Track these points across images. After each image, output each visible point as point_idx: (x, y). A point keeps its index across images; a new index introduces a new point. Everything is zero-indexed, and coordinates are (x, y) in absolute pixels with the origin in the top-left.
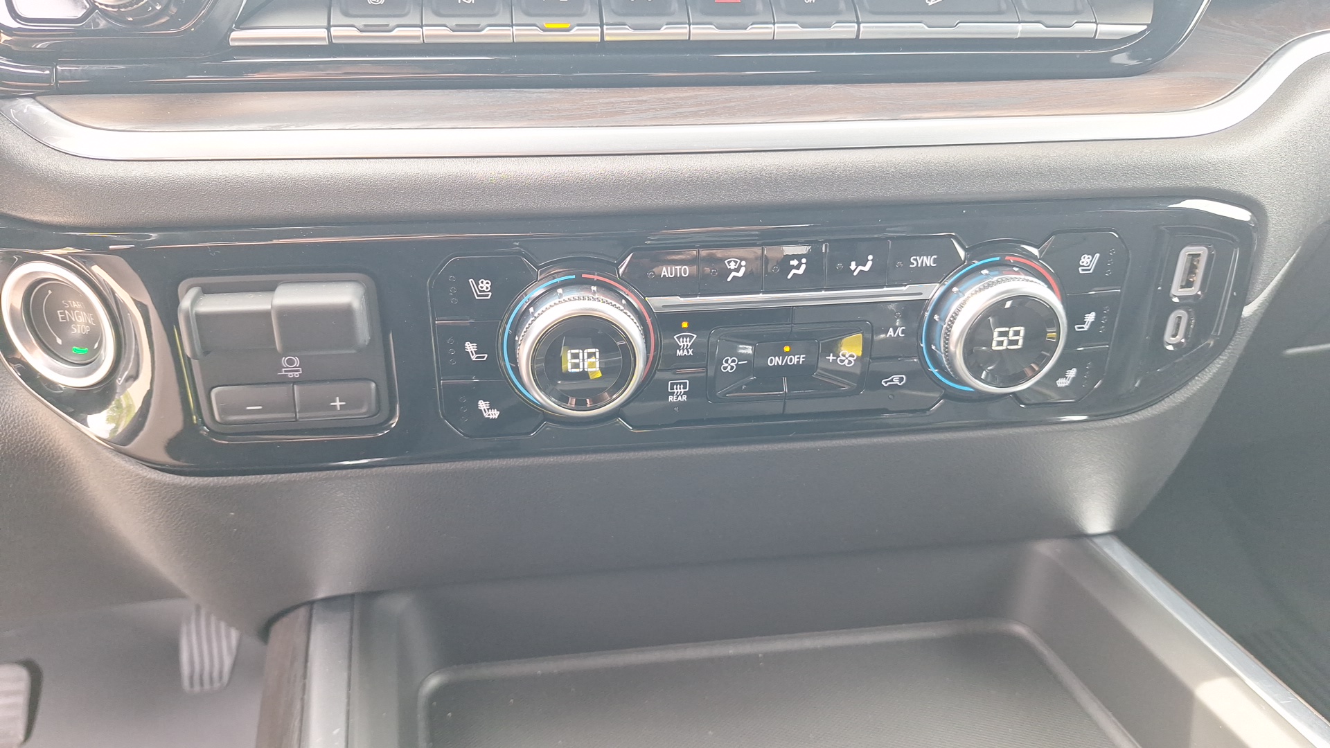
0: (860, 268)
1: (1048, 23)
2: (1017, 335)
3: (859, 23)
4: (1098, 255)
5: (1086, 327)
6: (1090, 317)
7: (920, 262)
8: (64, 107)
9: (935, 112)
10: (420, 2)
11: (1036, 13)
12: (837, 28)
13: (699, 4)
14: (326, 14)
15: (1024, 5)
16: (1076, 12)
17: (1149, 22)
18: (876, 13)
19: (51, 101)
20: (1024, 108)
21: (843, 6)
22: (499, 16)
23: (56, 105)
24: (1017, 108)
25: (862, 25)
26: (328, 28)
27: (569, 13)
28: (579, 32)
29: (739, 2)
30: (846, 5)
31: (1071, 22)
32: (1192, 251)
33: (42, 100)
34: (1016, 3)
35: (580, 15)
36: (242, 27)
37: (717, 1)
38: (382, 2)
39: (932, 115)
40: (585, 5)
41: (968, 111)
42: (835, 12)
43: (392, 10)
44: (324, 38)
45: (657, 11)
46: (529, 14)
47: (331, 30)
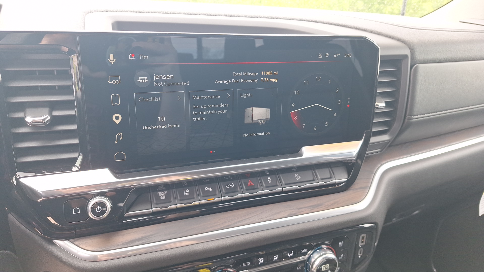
0: (290, 255)
1: (325, 181)
2: (327, 266)
3: (282, 188)
4: (343, 242)
5: (341, 258)
6: (342, 255)
7: (303, 251)
8: (79, 243)
9: (304, 211)
10: (175, 197)
11: (322, 179)
12: (277, 190)
13: (244, 187)
14: (150, 204)
15: (319, 177)
16: (331, 178)
17: (347, 178)
18: (286, 184)
19: (74, 241)
20: (323, 207)
21: (278, 184)
22: (196, 198)
23: (77, 243)
24: (321, 208)
25: (283, 188)
26: (152, 209)
27: (213, 194)
28: (216, 200)
29: (253, 184)
30: (279, 183)
31: (330, 181)
32: (363, 235)
33: (72, 241)
34: (317, 176)
35: (216, 195)
36: (128, 212)
37: (248, 185)
38: (165, 198)
39: (303, 213)
40: (217, 192)
41: (311, 210)
42: (276, 185)
43: (168, 200)
44: (150, 211)
45: (234, 191)
46: (203, 196)
47: (153, 209)
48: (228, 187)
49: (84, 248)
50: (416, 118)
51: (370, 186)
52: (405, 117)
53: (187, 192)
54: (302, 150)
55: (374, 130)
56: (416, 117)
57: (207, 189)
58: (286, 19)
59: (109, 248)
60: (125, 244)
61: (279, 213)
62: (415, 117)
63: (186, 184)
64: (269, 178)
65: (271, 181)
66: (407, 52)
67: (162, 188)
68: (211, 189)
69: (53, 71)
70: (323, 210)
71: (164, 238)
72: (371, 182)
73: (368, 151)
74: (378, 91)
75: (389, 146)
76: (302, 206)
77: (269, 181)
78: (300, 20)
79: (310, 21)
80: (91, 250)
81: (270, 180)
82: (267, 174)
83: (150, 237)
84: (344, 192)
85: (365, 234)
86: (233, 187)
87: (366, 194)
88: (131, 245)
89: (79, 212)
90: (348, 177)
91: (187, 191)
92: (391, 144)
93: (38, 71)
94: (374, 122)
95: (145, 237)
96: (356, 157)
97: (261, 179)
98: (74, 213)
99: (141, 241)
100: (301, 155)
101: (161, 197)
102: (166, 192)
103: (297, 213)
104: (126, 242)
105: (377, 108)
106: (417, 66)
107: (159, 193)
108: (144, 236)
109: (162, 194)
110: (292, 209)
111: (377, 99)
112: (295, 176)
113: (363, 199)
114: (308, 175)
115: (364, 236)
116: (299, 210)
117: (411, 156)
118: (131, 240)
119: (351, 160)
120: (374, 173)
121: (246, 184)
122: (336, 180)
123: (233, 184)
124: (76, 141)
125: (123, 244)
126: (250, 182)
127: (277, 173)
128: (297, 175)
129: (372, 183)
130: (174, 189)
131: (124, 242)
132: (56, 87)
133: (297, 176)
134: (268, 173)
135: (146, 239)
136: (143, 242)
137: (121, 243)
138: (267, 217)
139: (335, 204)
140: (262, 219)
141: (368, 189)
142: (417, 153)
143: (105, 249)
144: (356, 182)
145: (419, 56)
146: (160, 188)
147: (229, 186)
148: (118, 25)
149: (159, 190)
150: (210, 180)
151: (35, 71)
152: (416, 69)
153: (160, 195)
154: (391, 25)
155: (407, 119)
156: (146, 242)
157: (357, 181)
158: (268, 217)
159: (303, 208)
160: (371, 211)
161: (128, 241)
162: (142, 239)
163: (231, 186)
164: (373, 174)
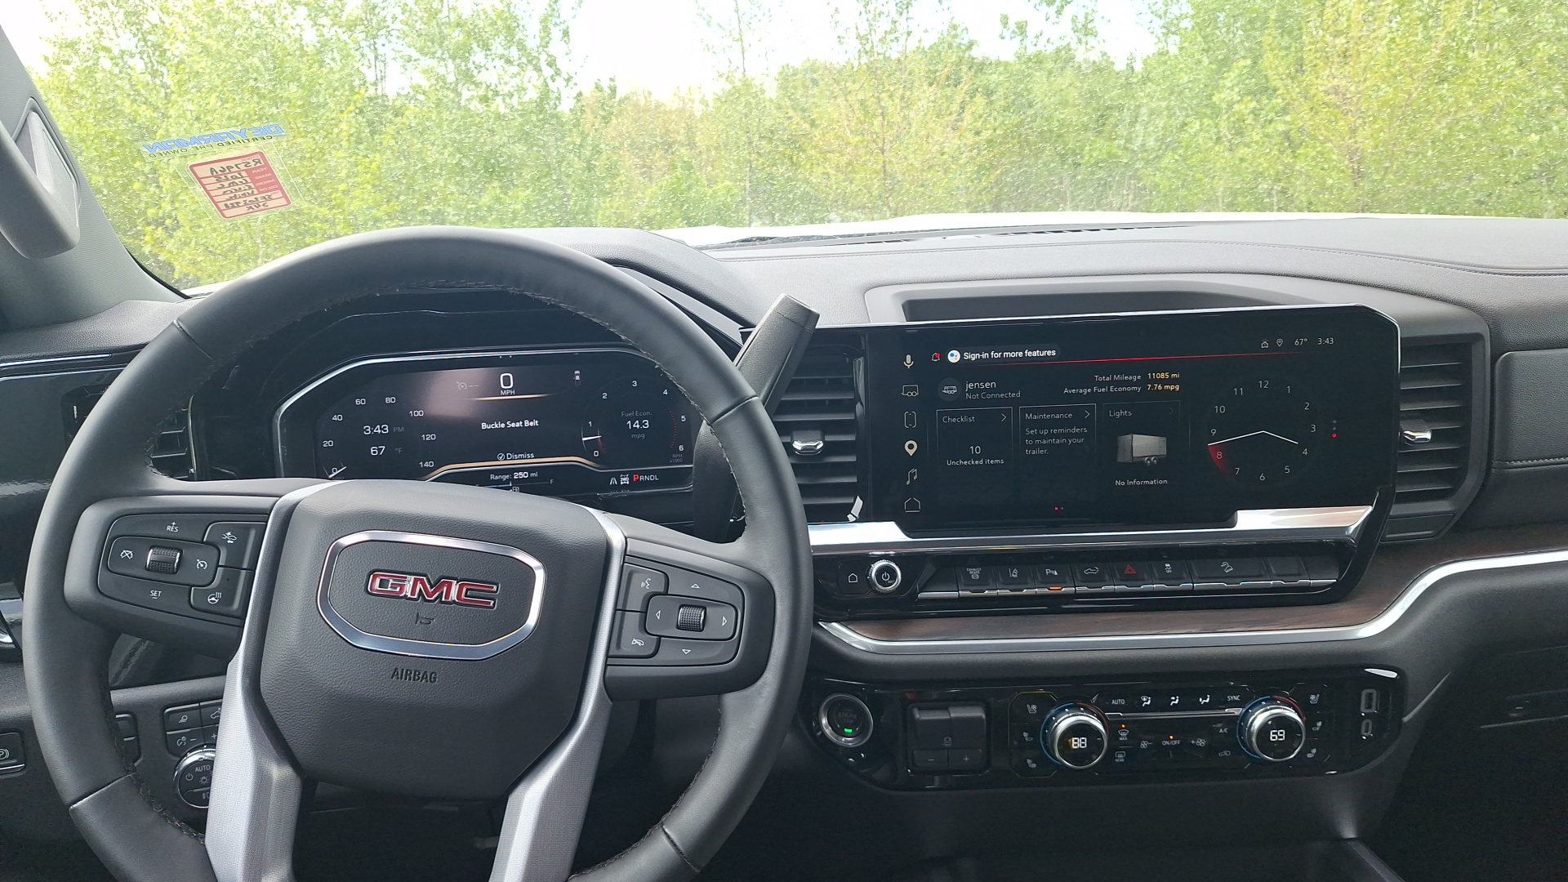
0: (1204, 701)
2: (1282, 733)
3: (1192, 584)
4: (1319, 695)
5: (1318, 729)
6: (1319, 724)
7: (1232, 698)
21: (1185, 575)
68: (1056, 573)
90: (1340, 577)
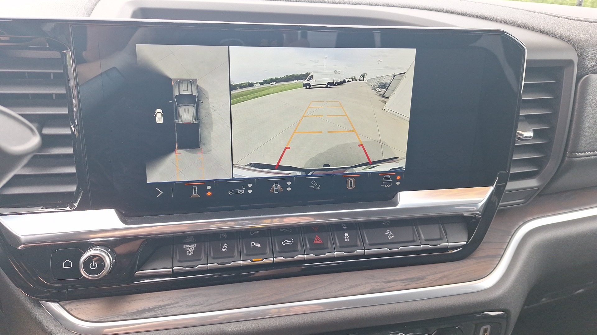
1: (431, 244)
8: (71, 308)
9: (394, 286)
10: (206, 253)
11: (427, 240)
12: (357, 252)
13: (308, 246)
14: (172, 262)
15: (423, 237)
16: (441, 239)
17: (467, 241)
18: (370, 245)
19: (65, 305)
20: (424, 282)
22: (236, 257)
23: (67, 307)
24: (422, 283)
25: (366, 251)
26: (172, 268)
27: (261, 253)
28: (265, 261)
29: (322, 242)
30: (360, 242)
31: (439, 243)
32: (485, 327)
33: (62, 304)
34: (419, 236)
35: (265, 254)
36: (140, 270)
37: (314, 243)
38: (192, 254)
39: (393, 288)
40: (267, 249)
41: (405, 285)
42: (356, 246)
43: (196, 257)
44: (170, 271)
45: (293, 249)
46: (247, 255)
47: (174, 268)
48: (284, 243)
49: (76, 315)
50: (583, 156)
51: (502, 254)
52: (565, 154)
53: (225, 247)
54: (397, 197)
55: (513, 171)
56: (583, 154)
57: (253, 244)
58: (387, 6)
59: (107, 319)
60: (130, 314)
61: (357, 286)
62: (581, 154)
63: (225, 236)
64: (346, 235)
65: (348, 238)
66: (573, 56)
67: (190, 239)
69: (50, 73)
70: (425, 286)
71: (186, 311)
72: (505, 248)
73: (501, 202)
74: (521, 114)
75: (539, 195)
76: (392, 279)
77: (346, 238)
78: (408, 8)
79: (423, 9)
80: (85, 319)
81: (347, 236)
82: (344, 228)
83: (167, 307)
84: (461, 261)
85: (489, 326)
86: (291, 243)
87: (494, 267)
88: (138, 317)
89: (71, 267)
91: (226, 245)
92: (540, 192)
93: (28, 73)
94: (513, 159)
95: (159, 307)
96: (481, 211)
97: (334, 236)
98: (64, 268)
99: (152, 312)
100: (396, 204)
101: (188, 251)
102: (196, 245)
103: (384, 288)
104: (133, 312)
105: (519, 138)
106: (586, 78)
107: (186, 246)
108: (157, 306)
109: (189, 248)
110: (376, 282)
111: (520, 125)
112: (386, 234)
113: (489, 273)
114: (407, 233)
115: (487, 328)
116: (386, 284)
117: (573, 211)
118: (140, 309)
119: (475, 214)
120: (512, 234)
121: (311, 242)
122: (448, 243)
123: (292, 240)
124: (73, 170)
125: (128, 314)
126: (317, 239)
127: (359, 227)
128: (389, 232)
129: (506, 251)
130: (207, 242)
131: (129, 312)
132: (53, 96)
133: (389, 234)
134: (346, 227)
135: (160, 309)
136: (155, 314)
137: (125, 313)
138: (337, 292)
139: (444, 279)
140: (329, 294)
141: (499, 259)
142: (582, 208)
143: (103, 319)
144: (480, 246)
145: (591, 63)
146: (188, 239)
147: (286, 242)
148: (144, 12)
149: (186, 241)
150: (259, 232)
151: (25, 73)
152: (586, 82)
153: (186, 249)
154: (551, 15)
155: (567, 157)
156: (160, 314)
157: (482, 245)
158: (339, 291)
159: (394, 281)
160: (500, 292)
161: (135, 311)
162: (155, 309)
163: (289, 242)
164: (510, 236)
